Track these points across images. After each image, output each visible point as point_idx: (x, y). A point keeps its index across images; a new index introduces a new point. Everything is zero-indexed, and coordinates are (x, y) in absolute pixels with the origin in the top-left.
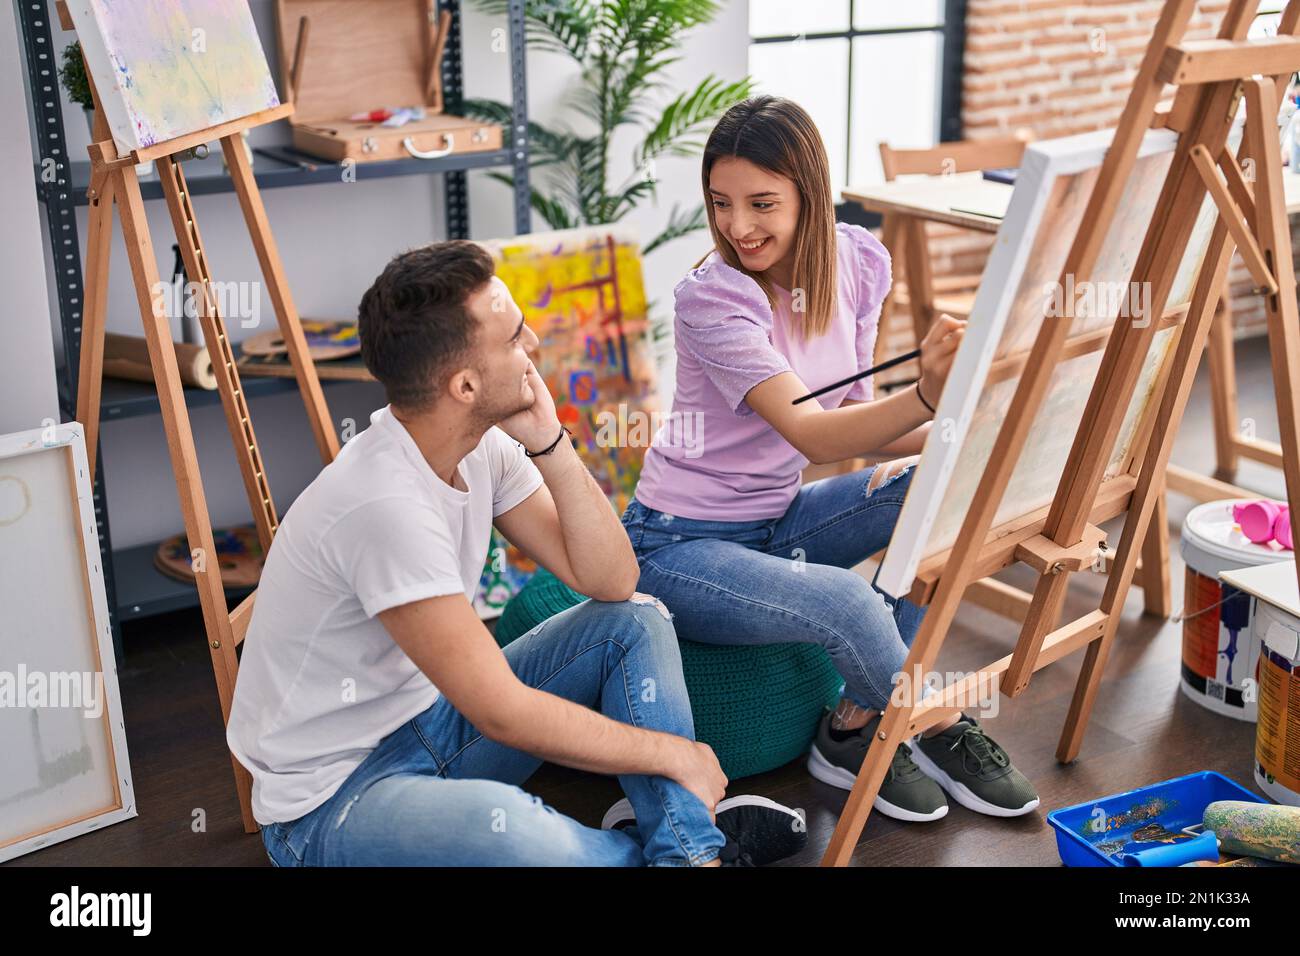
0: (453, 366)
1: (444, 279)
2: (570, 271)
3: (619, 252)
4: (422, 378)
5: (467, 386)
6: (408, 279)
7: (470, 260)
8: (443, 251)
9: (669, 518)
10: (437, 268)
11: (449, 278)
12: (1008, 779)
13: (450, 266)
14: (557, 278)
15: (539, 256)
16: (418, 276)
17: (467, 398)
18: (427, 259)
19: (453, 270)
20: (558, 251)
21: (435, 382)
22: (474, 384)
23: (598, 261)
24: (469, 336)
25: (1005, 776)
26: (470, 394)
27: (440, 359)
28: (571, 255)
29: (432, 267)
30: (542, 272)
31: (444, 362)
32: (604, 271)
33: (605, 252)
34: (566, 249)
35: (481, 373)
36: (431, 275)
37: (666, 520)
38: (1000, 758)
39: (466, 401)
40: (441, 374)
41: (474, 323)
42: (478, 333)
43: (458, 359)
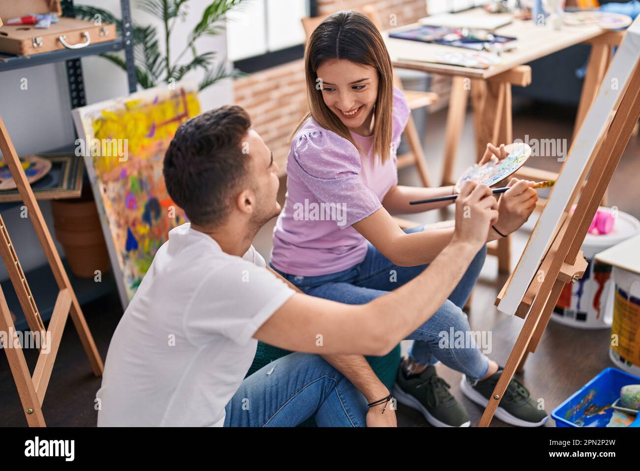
0: (238, 189)
1: (224, 129)
2: (163, 112)
3: (188, 98)
4: (219, 201)
5: (248, 202)
6: (200, 133)
7: (235, 115)
8: (216, 114)
9: (301, 278)
10: (217, 123)
11: (227, 129)
12: (530, 404)
13: (225, 121)
14: (157, 118)
15: (146, 106)
16: (206, 131)
17: (249, 209)
18: (208, 120)
19: (228, 123)
20: (156, 101)
21: (227, 202)
22: (251, 200)
23: (177, 105)
24: (246, 167)
25: (527, 403)
26: (249, 207)
27: (229, 185)
28: (163, 103)
29: (213, 123)
30: (149, 115)
31: (232, 186)
32: (181, 111)
33: (180, 99)
34: (160, 99)
35: (255, 191)
36: (214, 129)
37: (299, 280)
38: (523, 392)
39: (248, 212)
40: (231, 196)
41: (247, 157)
42: (251, 164)
43: (240, 183)
